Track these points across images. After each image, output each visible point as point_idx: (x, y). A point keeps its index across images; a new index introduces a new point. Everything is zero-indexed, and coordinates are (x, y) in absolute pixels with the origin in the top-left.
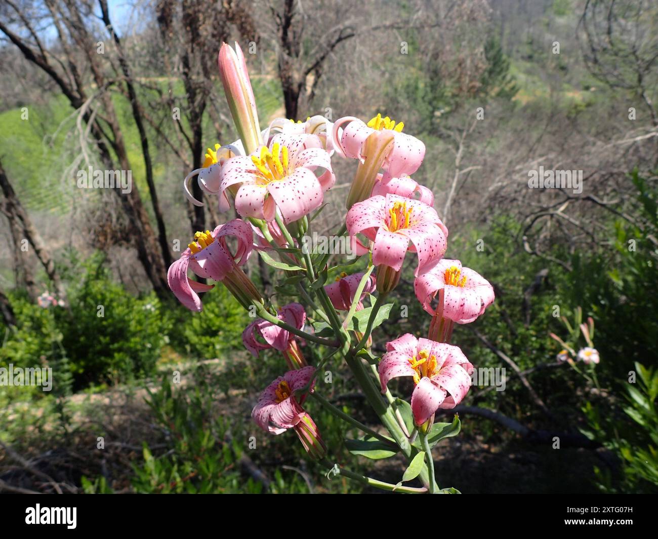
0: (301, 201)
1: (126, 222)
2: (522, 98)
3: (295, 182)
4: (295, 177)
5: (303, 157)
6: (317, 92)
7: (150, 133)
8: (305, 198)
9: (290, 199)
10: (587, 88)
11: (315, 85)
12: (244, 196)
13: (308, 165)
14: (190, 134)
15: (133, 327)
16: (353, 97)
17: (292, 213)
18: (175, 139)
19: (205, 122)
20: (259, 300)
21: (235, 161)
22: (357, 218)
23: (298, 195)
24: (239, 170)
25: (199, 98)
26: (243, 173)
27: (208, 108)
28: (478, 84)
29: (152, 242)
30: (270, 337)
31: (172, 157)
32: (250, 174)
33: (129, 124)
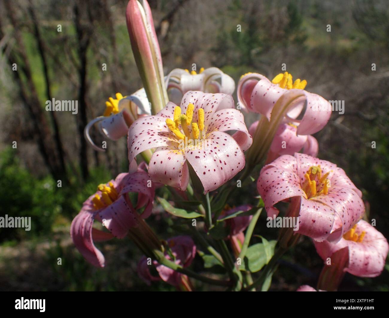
0: (223, 171)
1: (31, 125)
2: (311, 44)
3: (216, 150)
4: (216, 145)
5: (218, 118)
6: (170, 35)
7: (50, 61)
8: (227, 169)
9: (212, 171)
10: (352, 38)
11: (169, 30)
12: (158, 163)
13: (226, 129)
14: (78, 62)
15: (35, 199)
16: (195, 38)
17: (213, 185)
18: (67, 65)
19: (89, 54)
20: (160, 249)
21: (146, 122)
22: (274, 184)
23: (220, 165)
24: (151, 133)
25: (85, 37)
26: (156, 136)
27: (92, 44)
28: (282, 33)
29: (49, 139)
30: (165, 274)
31: (65, 79)
32: (164, 138)
33: (34, 54)
